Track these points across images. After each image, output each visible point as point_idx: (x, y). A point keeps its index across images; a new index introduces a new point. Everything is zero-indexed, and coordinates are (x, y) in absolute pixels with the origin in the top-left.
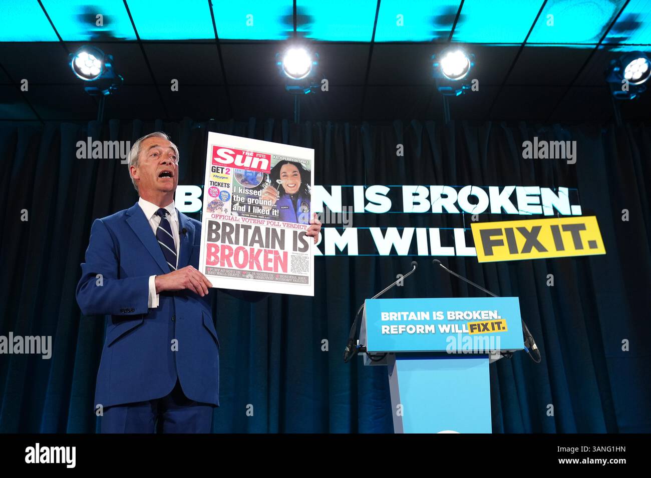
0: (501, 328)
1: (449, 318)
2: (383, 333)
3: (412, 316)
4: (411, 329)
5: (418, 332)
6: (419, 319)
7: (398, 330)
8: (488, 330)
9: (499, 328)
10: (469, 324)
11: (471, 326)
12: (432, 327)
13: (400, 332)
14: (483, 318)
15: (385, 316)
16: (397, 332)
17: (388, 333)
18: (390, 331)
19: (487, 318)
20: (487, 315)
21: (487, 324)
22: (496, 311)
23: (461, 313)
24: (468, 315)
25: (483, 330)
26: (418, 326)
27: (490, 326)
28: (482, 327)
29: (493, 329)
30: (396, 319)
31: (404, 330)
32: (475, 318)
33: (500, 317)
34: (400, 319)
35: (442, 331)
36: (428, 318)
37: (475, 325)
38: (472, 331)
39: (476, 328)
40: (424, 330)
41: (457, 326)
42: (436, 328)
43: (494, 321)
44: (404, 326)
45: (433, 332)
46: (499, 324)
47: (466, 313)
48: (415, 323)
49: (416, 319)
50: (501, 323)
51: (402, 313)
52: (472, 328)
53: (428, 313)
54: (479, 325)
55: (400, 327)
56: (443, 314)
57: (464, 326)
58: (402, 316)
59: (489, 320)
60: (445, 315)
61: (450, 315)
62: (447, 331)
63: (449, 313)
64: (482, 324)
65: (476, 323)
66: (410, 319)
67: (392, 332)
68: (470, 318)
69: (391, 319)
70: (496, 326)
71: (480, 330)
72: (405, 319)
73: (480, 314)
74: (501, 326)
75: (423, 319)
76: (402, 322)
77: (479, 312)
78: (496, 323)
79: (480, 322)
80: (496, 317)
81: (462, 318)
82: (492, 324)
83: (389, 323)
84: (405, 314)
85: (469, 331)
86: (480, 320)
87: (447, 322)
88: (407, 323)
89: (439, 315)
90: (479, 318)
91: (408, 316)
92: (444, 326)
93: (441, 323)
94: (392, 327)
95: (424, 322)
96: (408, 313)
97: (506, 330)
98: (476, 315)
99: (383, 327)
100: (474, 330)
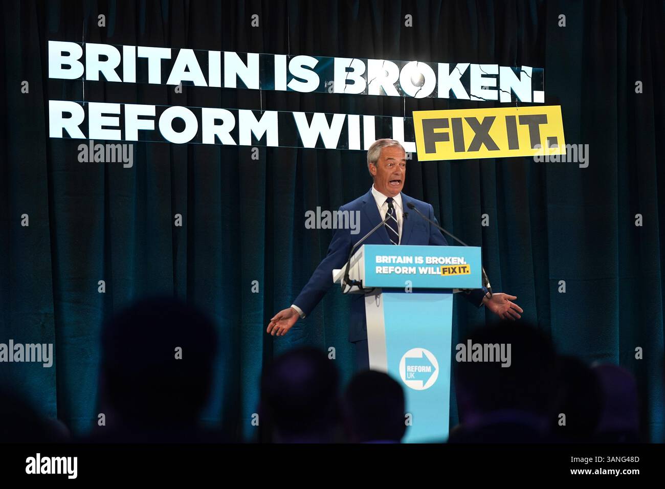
0: (466, 272)
1: (427, 262)
2: (377, 272)
3: (400, 260)
4: (398, 270)
5: (403, 273)
6: (404, 262)
7: (388, 271)
8: (456, 272)
9: (464, 272)
10: (442, 267)
11: (443, 269)
12: (414, 268)
13: (390, 272)
14: (453, 263)
15: (379, 259)
16: (387, 272)
17: (381, 272)
18: (382, 271)
19: (456, 263)
20: (456, 261)
21: (455, 268)
22: (463, 258)
23: (436, 258)
24: (441, 260)
25: (452, 273)
26: (403, 268)
27: (457, 270)
28: (451, 270)
29: (460, 272)
30: (387, 262)
31: (393, 270)
32: (446, 263)
33: (465, 263)
34: (390, 262)
35: (421, 273)
36: (411, 262)
37: (446, 268)
38: (444, 273)
39: (446, 271)
40: (408, 271)
41: (433, 268)
42: (417, 270)
43: (461, 266)
44: (393, 268)
45: (415, 273)
46: (464, 268)
47: (440, 258)
48: (401, 265)
49: (402, 262)
50: (466, 267)
51: (392, 257)
52: (444, 271)
53: (411, 257)
54: (449, 268)
55: (390, 268)
56: (423, 259)
57: (438, 269)
58: (392, 259)
59: (457, 264)
60: (424, 259)
61: (429, 260)
62: (425, 273)
63: (427, 258)
64: (452, 268)
65: (447, 267)
66: (397, 262)
67: (384, 272)
68: (443, 263)
69: (383, 262)
70: (462, 270)
71: (449, 273)
72: (394, 262)
73: (451, 260)
74: (466, 269)
75: (407, 262)
76: (391, 264)
77: (450, 258)
78: (462, 267)
79: (450, 267)
80: (462, 263)
81: (437, 263)
82: (459, 268)
83: (382, 265)
84: (394, 258)
85: (441, 273)
86: (450, 265)
87: (425, 265)
88: (395, 265)
89: (419, 260)
90: (450, 263)
91: (396, 259)
92: (423, 268)
93: (421, 266)
94: (384, 268)
95: (408, 265)
96: (396, 257)
97: (469, 273)
98: (447, 260)
99: (377, 268)
100: (445, 273)
